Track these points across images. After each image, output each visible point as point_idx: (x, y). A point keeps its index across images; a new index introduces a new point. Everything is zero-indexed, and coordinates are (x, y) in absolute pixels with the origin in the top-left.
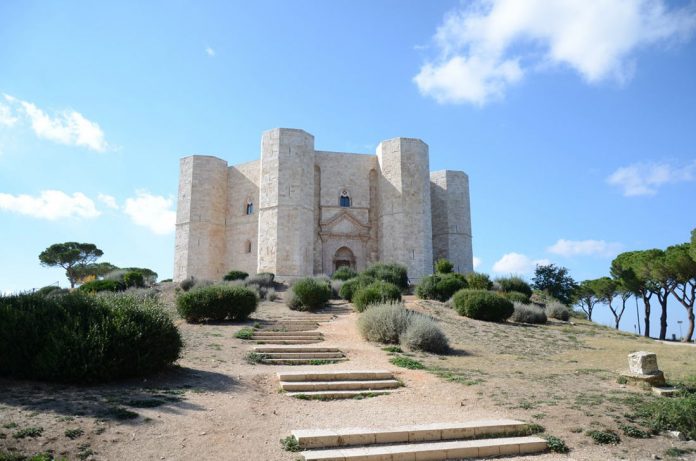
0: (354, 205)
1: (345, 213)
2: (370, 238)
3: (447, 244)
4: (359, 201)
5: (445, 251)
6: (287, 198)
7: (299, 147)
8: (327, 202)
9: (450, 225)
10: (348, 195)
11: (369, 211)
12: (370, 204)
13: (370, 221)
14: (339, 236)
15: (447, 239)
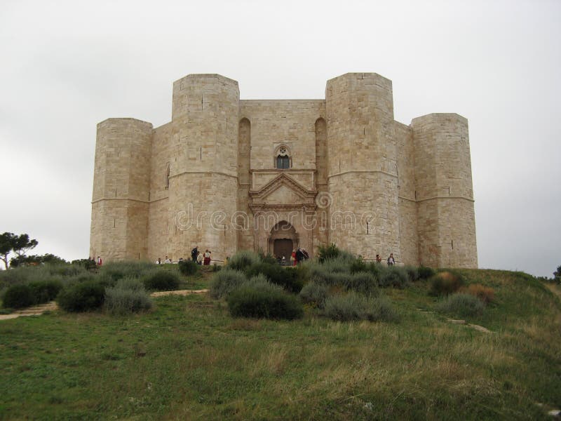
0: (295, 166)
1: (283, 176)
2: (316, 208)
3: (436, 213)
4: (302, 160)
5: (434, 221)
6: (198, 162)
7: (213, 96)
8: (259, 164)
9: (439, 186)
10: (287, 153)
11: (316, 173)
12: (316, 163)
13: (317, 186)
14: (276, 208)
15: (435, 206)
